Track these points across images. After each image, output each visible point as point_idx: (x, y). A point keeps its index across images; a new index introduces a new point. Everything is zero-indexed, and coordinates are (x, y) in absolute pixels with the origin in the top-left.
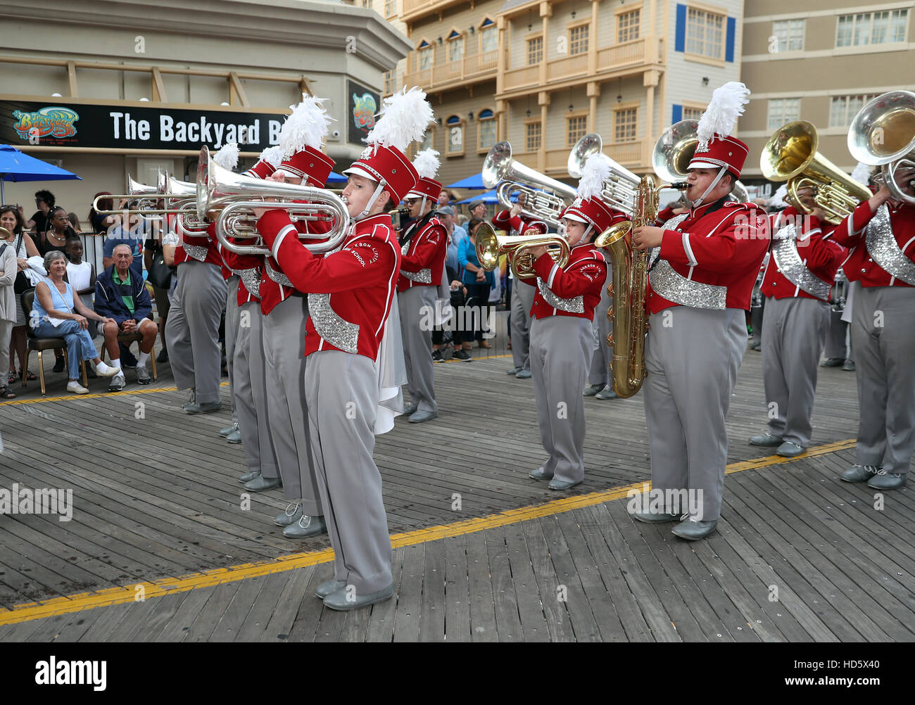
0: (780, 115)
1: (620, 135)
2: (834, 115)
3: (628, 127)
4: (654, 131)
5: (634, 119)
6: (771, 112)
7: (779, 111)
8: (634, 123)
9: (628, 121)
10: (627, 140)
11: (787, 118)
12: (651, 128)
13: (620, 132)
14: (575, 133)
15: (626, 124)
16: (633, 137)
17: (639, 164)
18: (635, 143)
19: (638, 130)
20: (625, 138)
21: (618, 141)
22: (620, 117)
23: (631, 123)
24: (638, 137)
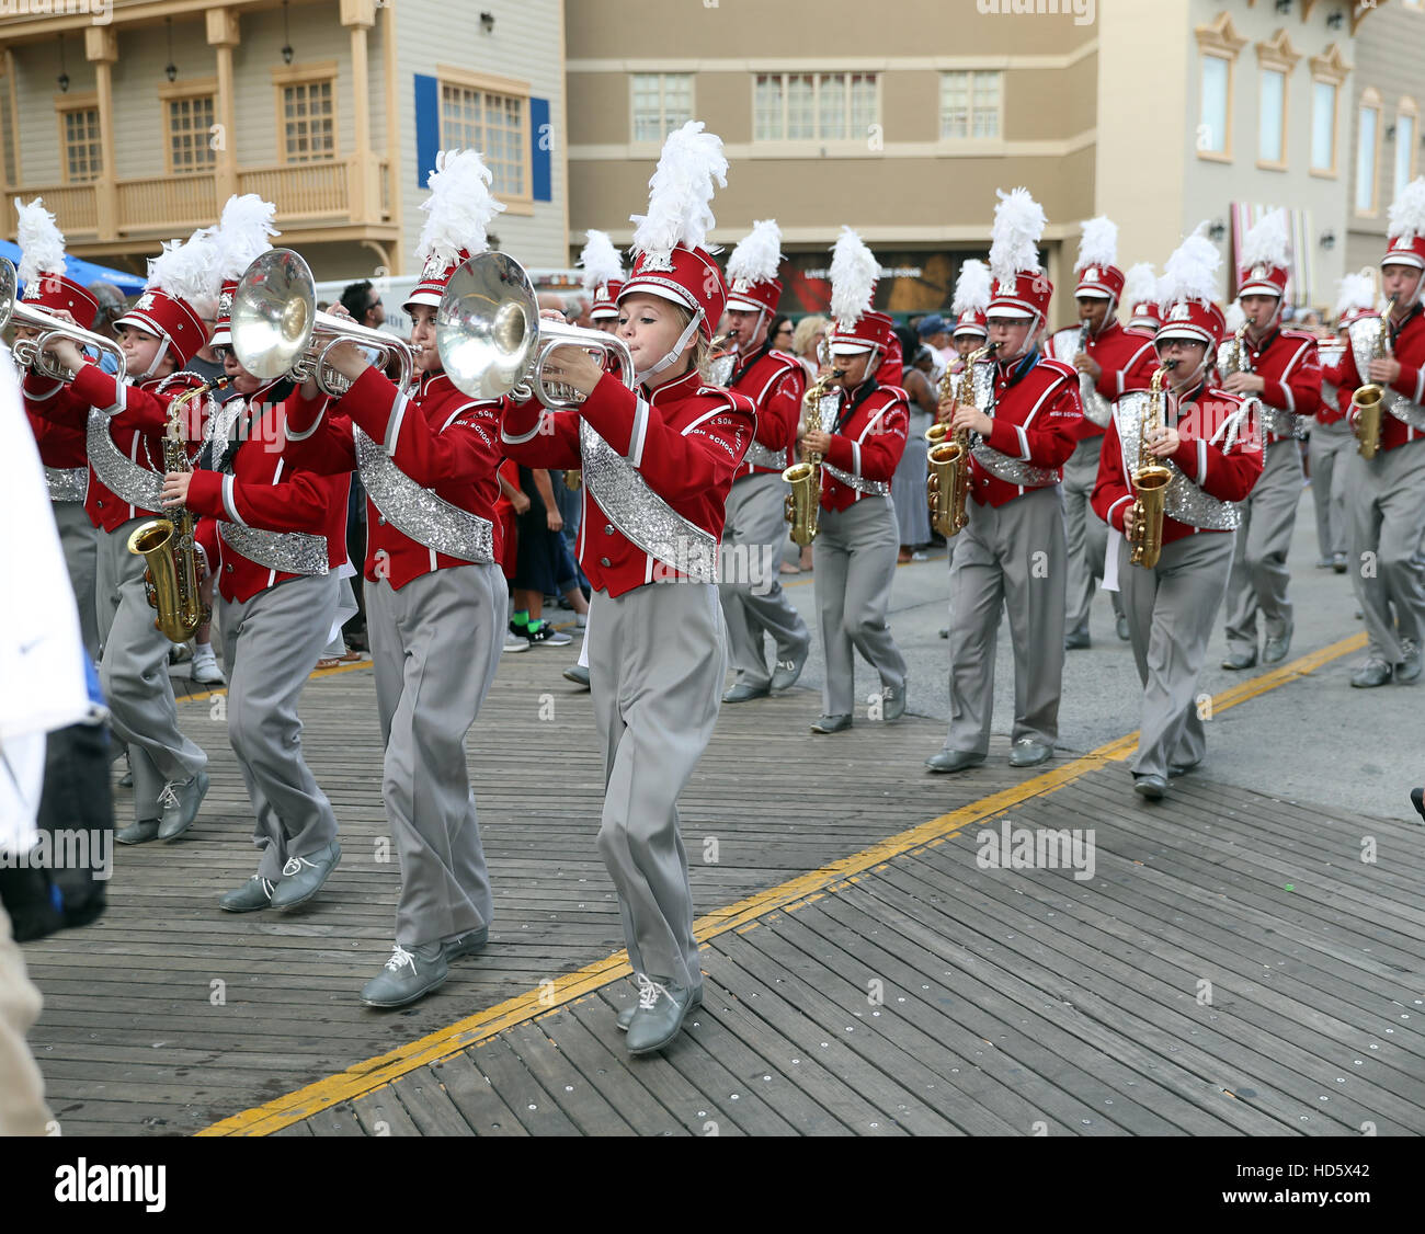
0: (657, 111)
1: (297, 145)
2: (761, 116)
3: (314, 126)
4: (373, 137)
5: (327, 106)
6: (637, 102)
7: (654, 102)
8: (327, 116)
9: (314, 110)
10: (315, 157)
11: (670, 117)
12: (365, 132)
13: (297, 136)
14: (187, 139)
15: (308, 118)
16: (329, 151)
17: (346, 218)
18: (332, 166)
19: (338, 133)
20: (309, 153)
21: (292, 159)
22: (295, 102)
23: (321, 117)
24: (340, 151)
